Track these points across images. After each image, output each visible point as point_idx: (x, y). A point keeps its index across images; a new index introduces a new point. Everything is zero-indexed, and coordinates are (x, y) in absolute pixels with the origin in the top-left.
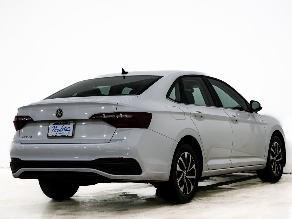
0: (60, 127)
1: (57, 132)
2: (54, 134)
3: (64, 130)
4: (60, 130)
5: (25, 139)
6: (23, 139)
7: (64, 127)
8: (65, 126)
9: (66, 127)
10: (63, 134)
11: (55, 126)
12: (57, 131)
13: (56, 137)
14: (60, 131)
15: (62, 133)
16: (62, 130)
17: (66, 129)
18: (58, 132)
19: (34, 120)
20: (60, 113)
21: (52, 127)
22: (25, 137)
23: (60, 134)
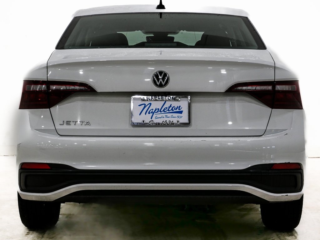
0: (157, 105)
1: (151, 114)
2: (147, 118)
3: (168, 110)
5: (72, 126)
6: (65, 127)
7: (167, 106)
8: (168, 104)
9: (172, 106)
10: (168, 120)
12: (152, 113)
14: (159, 113)
15: (165, 116)
16: (164, 111)
17: (172, 110)
18: (154, 116)
19: (99, 91)
20: (163, 79)
21: (140, 105)
22: (71, 123)
23: (159, 118)
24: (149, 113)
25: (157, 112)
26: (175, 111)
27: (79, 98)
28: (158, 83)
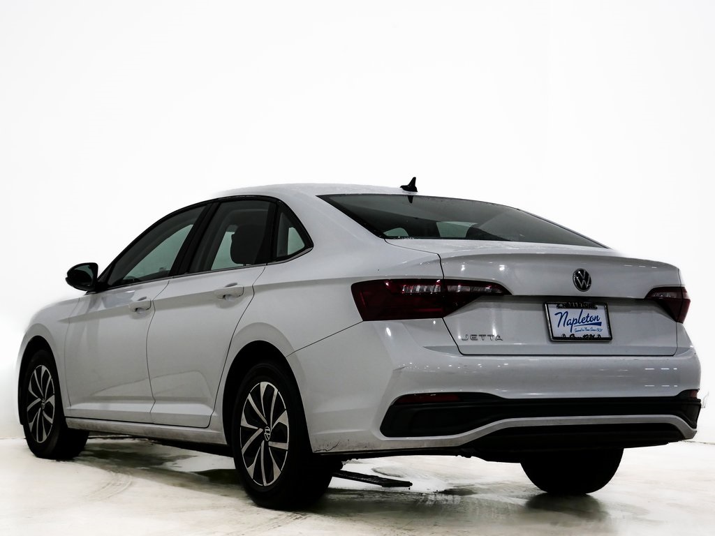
0: (574, 314)
1: (570, 326)
2: (565, 331)
3: (587, 321)
4: (576, 321)
6: (470, 343)
7: (584, 315)
8: (586, 312)
9: (590, 316)
10: (588, 333)
11: (563, 311)
12: (570, 324)
13: (573, 339)
14: (578, 324)
15: (585, 329)
16: (582, 322)
17: (590, 320)
18: (574, 328)
19: (515, 293)
21: (556, 314)
22: (478, 337)
23: (580, 331)
24: (568, 325)
25: (576, 323)
26: (593, 322)
27: (482, 303)
28: (581, 285)
